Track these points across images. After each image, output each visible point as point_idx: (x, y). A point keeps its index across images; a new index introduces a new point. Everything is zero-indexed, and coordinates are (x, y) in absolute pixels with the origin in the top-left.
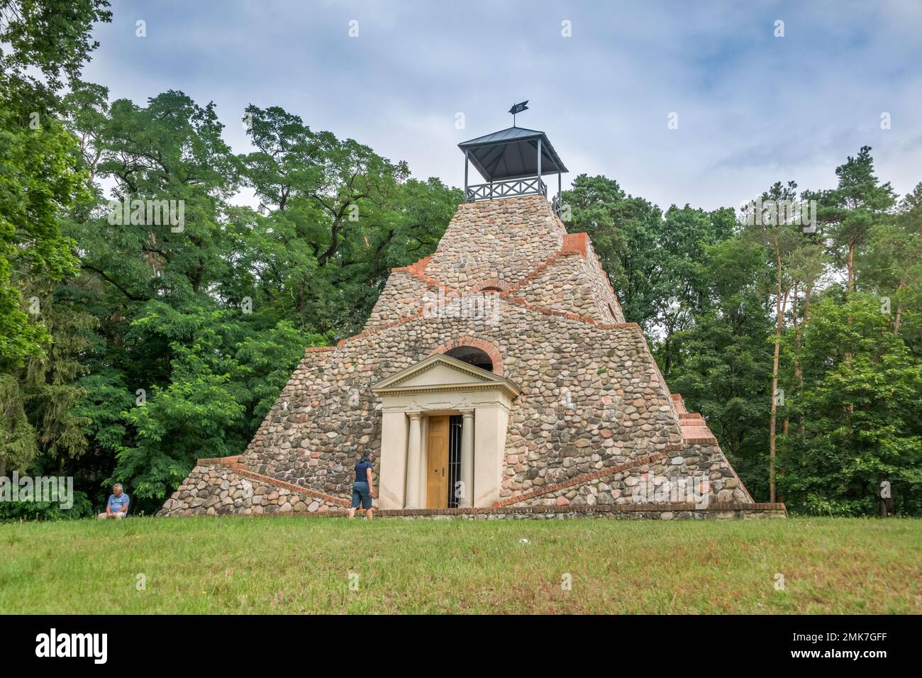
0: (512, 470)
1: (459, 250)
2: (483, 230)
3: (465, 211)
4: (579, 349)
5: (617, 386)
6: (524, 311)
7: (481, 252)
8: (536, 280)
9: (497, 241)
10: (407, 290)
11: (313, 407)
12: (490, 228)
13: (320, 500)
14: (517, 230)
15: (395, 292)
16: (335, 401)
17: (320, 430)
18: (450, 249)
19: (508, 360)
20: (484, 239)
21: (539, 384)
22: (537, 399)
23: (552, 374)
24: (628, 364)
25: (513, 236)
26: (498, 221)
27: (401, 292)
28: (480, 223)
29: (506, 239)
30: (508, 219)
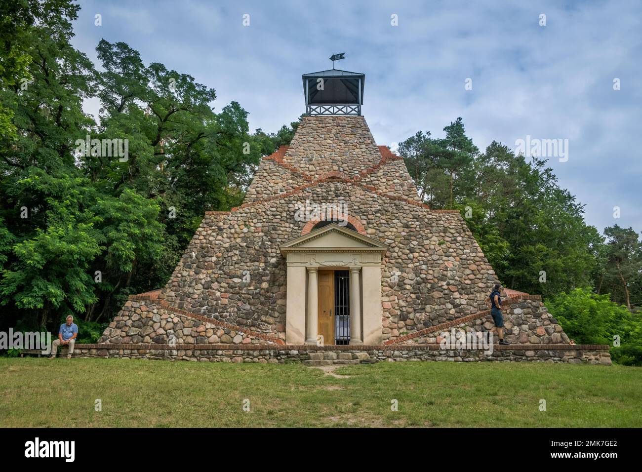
0: (387, 313)
1: (307, 148)
2: (323, 136)
3: (308, 122)
4: (421, 226)
5: (454, 254)
6: (375, 196)
7: (324, 151)
8: (373, 175)
9: (335, 145)
10: (276, 174)
11: (217, 257)
12: (328, 136)
13: (242, 334)
14: (349, 139)
15: (265, 174)
16: (236, 254)
17: (226, 277)
18: (300, 147)
19: (370, 231)
20: (324, 143)
21: (396, 249)
22: (397, 261)
23: (405, 243)
24: (459, 239)
25: (346, 143)
26: (334, 131)
27: (271, 174)
28: (320, 131)
29: (341, 144)
30: (341, 130)
